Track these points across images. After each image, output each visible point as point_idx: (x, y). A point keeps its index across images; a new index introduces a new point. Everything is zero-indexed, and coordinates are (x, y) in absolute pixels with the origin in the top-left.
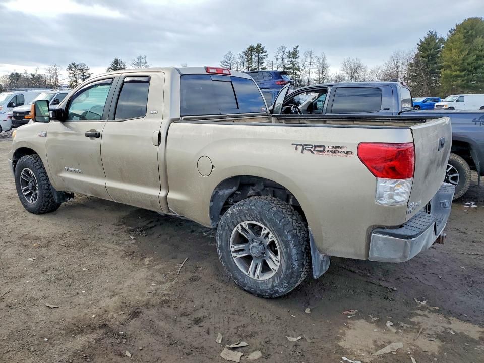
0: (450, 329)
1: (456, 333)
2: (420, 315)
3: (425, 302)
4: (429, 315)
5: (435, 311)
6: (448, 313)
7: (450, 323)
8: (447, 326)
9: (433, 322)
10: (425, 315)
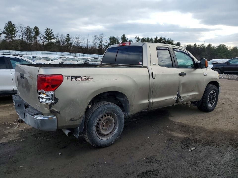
0: (5, 138)
1: (3, 138)
2: (18, 137)
3: (21, 140)
4: (16, 138)
5: (15, 140)
6: (10, 142)
7: (7, 140)
8: (7, 139)
9: (13, 137)
10: (16, 137)
